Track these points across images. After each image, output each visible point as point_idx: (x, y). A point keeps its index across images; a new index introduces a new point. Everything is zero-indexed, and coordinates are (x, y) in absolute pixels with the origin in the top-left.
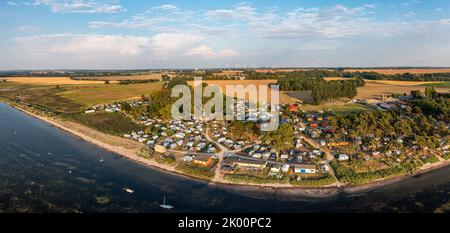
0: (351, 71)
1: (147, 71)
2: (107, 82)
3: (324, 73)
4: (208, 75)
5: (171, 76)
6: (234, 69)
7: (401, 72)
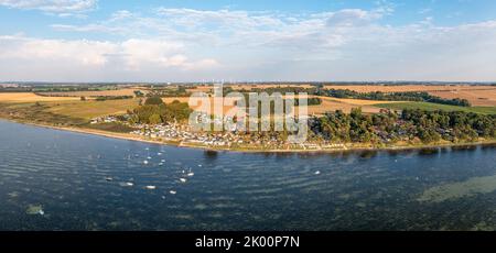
4: (182, 91)
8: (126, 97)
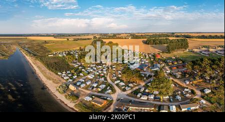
0: (178, 34)
1: (88, 34)
2: (68, 40)
3: (167, 35)
4: (114, 36)
5: (97, 37)
6: (126, 34)
7: (201, 35)
8: (89, 39)
